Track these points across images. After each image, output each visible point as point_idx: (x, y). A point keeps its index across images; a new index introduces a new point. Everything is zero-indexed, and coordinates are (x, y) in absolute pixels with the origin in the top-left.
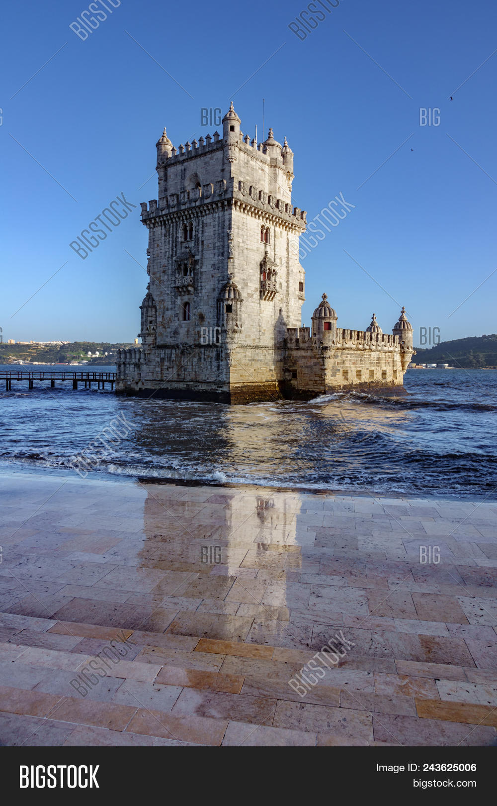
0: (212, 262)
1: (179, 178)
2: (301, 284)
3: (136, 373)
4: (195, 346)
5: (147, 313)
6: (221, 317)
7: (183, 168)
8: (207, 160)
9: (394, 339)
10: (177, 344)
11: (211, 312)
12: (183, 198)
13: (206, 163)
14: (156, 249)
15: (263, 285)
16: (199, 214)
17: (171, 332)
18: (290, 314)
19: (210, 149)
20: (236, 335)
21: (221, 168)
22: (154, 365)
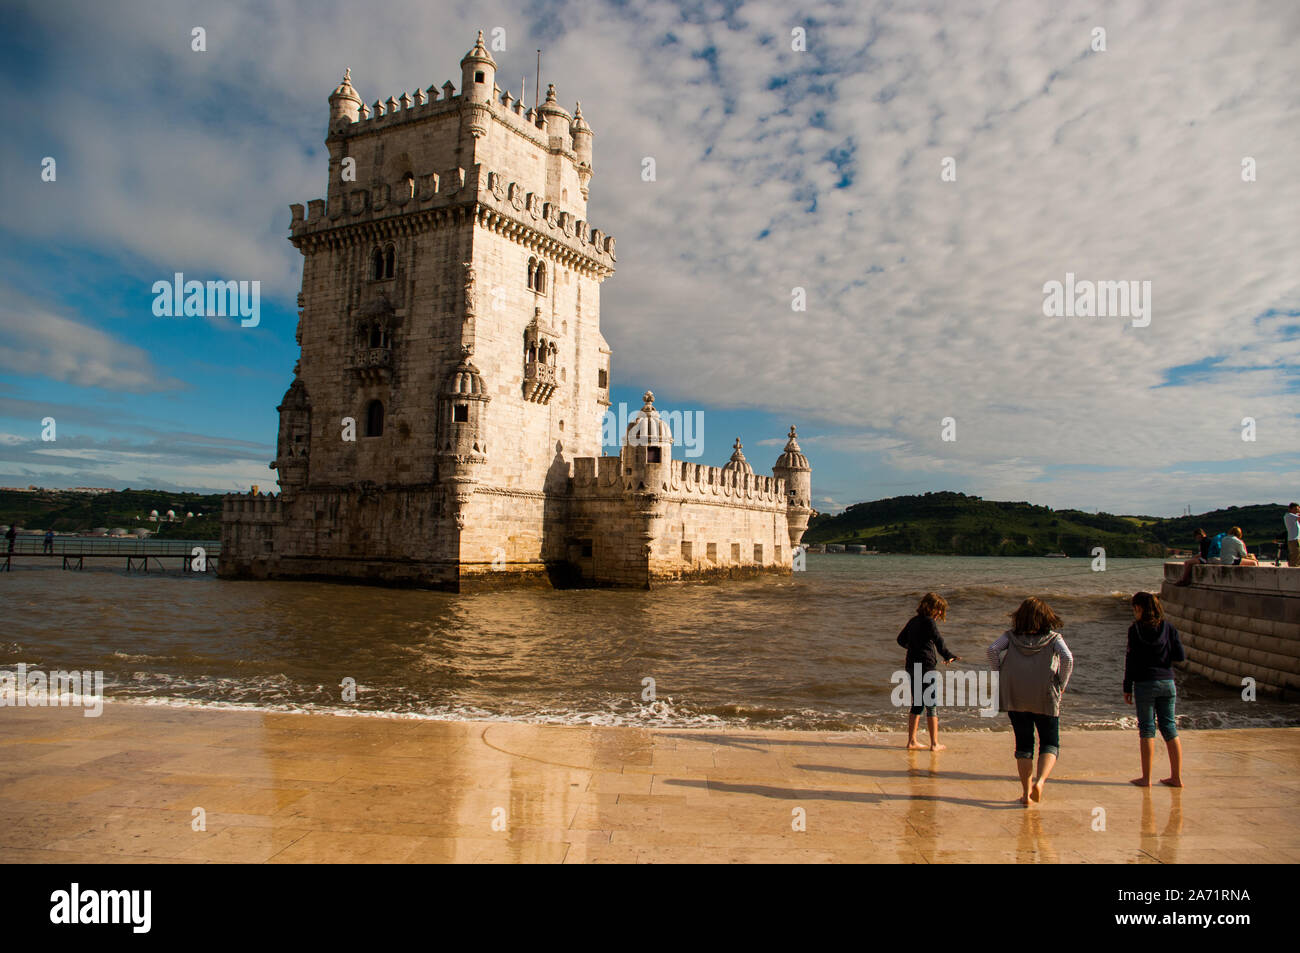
0: (430, 323)
1: (372, 161)
2: (602, 373)
3: (262, 541)
4: (390, 487)
5: (292, 421)
6: (446, 429)
7: (380, 142)
8: (428, 131)
9: (777, 487)
10: (352, 484)
11: (423, 420)
12: (379, 198)
13: (426, 136)
14: (316, 295)
15: (529, 371)
16: (409, 231)
17: (339, 459)
18: (581, 431)
19: (436, 111)
20: (474, 468)
21: (454, 146)
22: (302, 527)
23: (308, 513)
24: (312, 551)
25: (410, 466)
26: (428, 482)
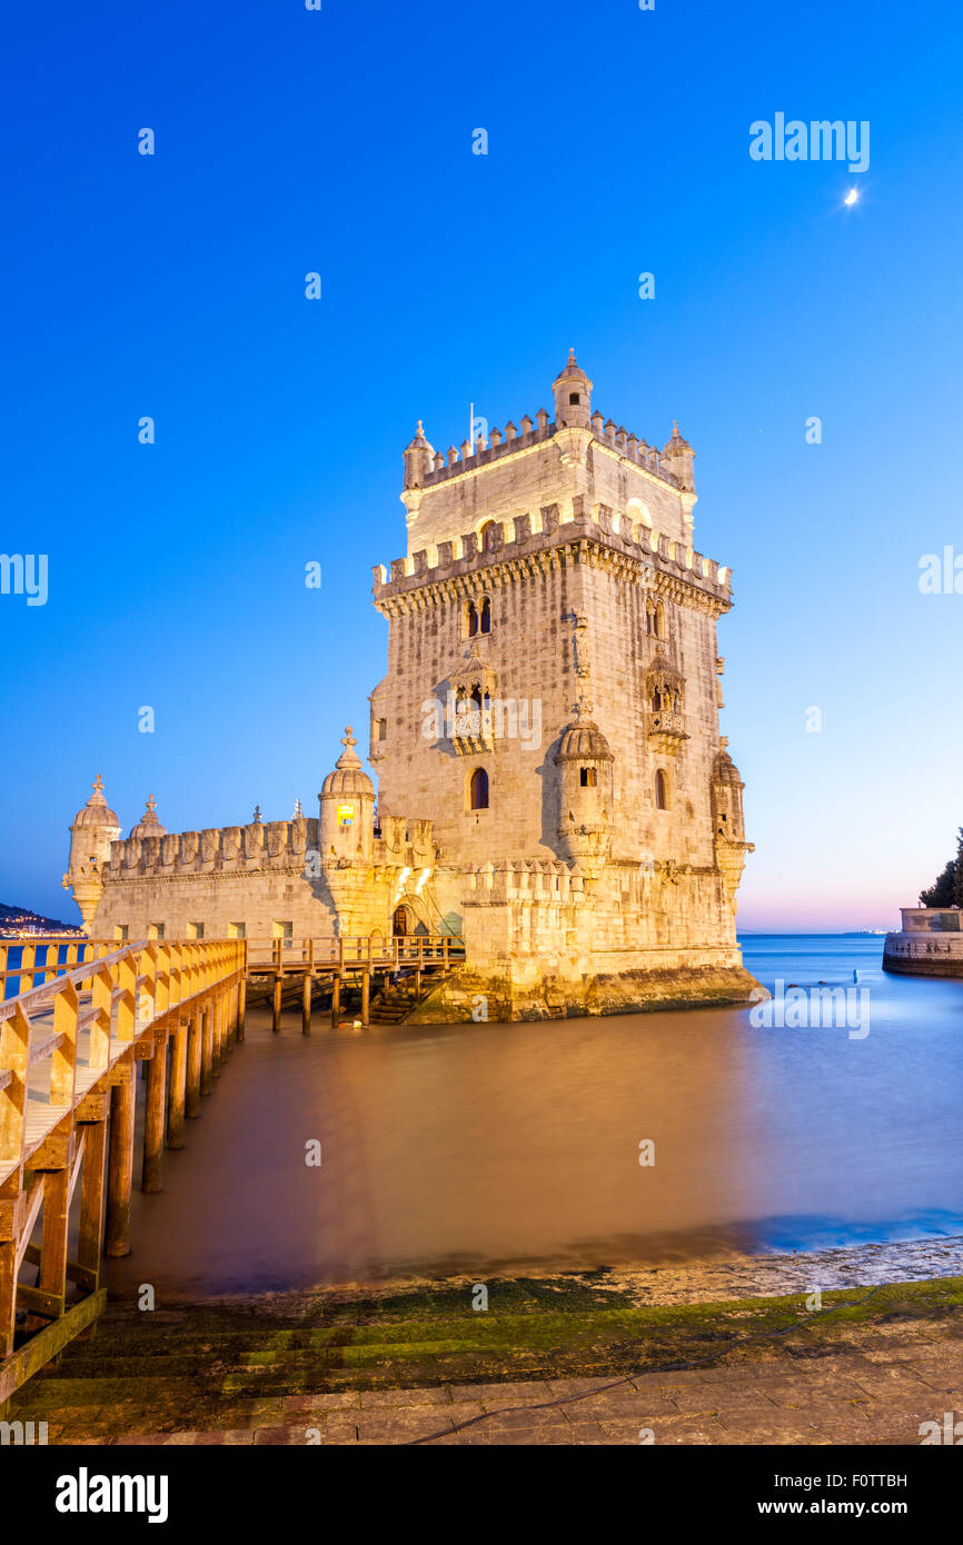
4: (685, 868)
10: (656, 862)
11: (701, 802)
13: (657, 498)
17: (640, 831)
22: (608, 912)
23: (614, 893)
24: (622, 942)
25: (696, 847)
26: (710, 866)
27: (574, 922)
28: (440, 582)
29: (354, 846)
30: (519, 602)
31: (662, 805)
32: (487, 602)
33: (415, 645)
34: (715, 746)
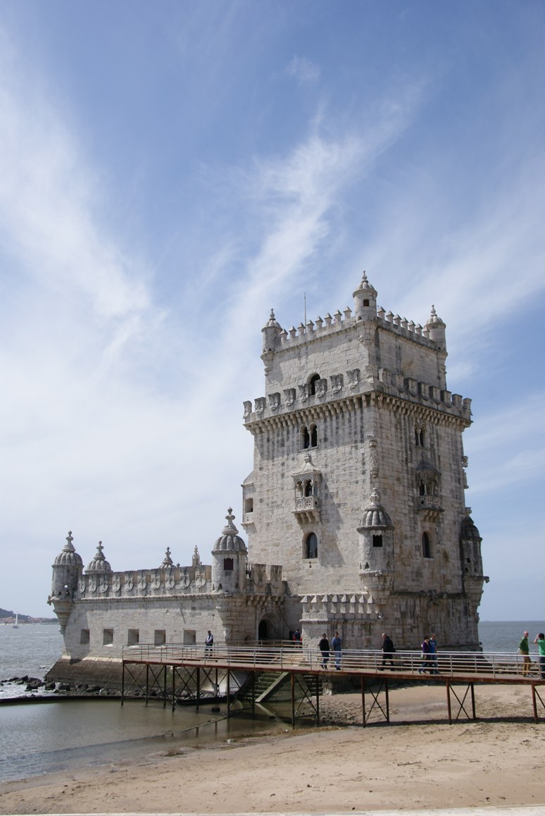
1: (394, 354)
4: (443, 595)
10: (423, 591)
11: (454, 551)
14: (384, 441)
16: (436, 421)
17: (412, 572)
22: (392, 625)
23: (396, 613)
24: (401, 643)
25: (451, 580)
26: (460, 592)
27: (370, 632)
28: (285, 414)
29: (234, 585)
30: (334, 428)
31: (427, 554)
32: (314, 428)
33: (271, 452)
34: (462, 514)
